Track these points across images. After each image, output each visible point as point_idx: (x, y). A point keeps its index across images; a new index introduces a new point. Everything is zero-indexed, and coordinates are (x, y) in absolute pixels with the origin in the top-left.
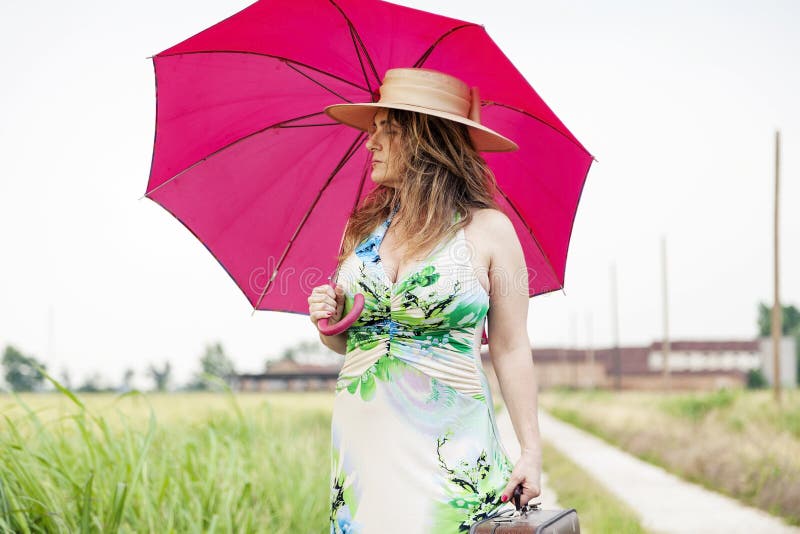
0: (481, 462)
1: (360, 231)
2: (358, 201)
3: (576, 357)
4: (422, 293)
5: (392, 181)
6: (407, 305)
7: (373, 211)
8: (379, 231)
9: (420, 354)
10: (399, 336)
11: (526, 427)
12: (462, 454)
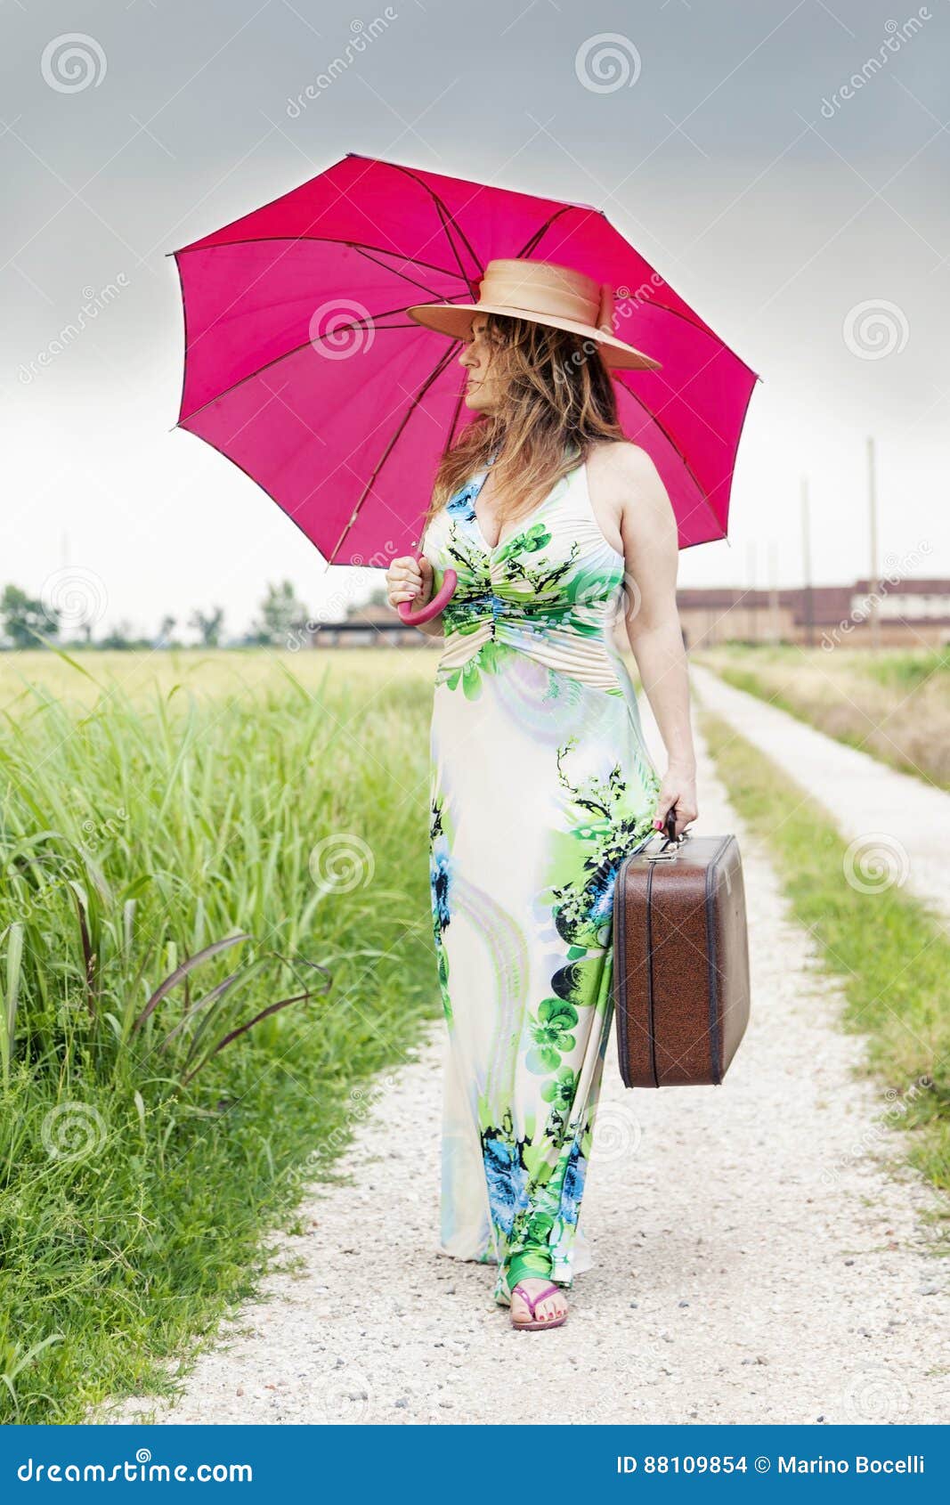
0: (614, 778)
1: (454, 478)
2: (451, 437)
3: (755, 601)
4: (528, 560)
5: (492, 408)
6: (511, 577)
7: (471, 450)
8: (476, 480)
9: (533, 639)
10: (505, 616)
11: (674, 730)
12: (587, 766)
